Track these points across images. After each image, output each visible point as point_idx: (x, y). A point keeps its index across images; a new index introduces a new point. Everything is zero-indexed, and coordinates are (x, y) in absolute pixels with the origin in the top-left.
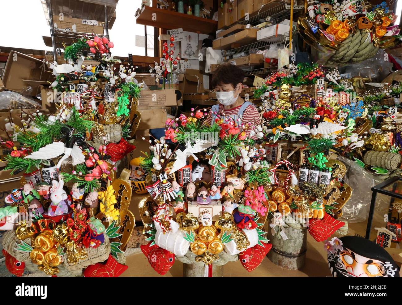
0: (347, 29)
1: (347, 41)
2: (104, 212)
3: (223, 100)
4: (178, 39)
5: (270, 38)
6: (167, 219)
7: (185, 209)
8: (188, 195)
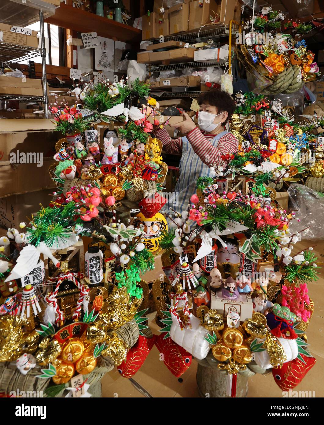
0: (282, 63)
1: (283, 74)
4: (91, 45)
6: (186, 313)
7: (207, 301)
8: (211, 284)
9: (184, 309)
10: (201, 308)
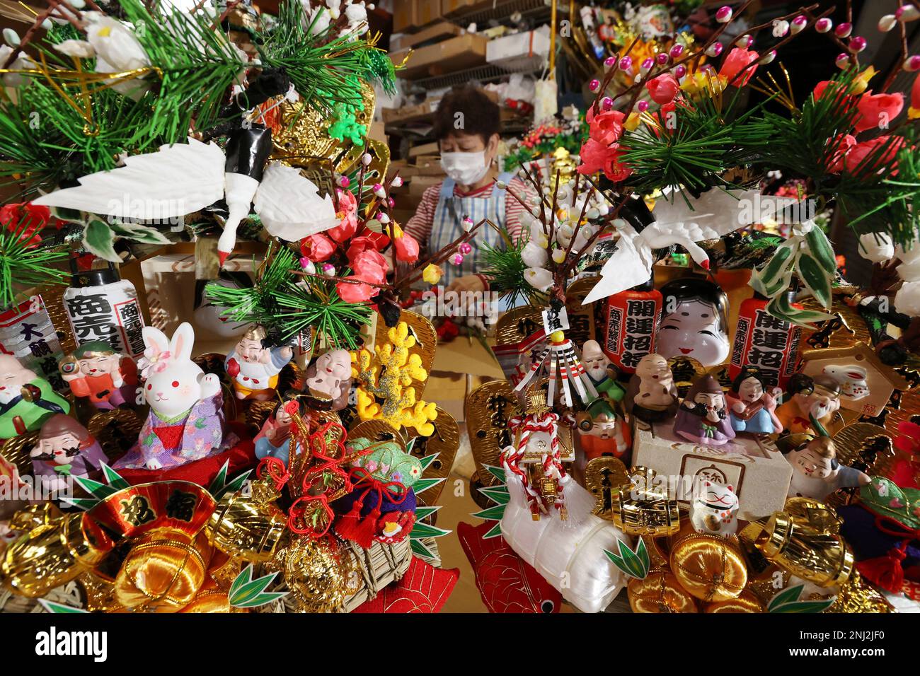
2: (380, 417)
3: (460, 172)
5: (513, 59)
6: (552, 470)
7: (621, 448)
8: (638, 399)
9: (545, 457)
10: (601, 464)
